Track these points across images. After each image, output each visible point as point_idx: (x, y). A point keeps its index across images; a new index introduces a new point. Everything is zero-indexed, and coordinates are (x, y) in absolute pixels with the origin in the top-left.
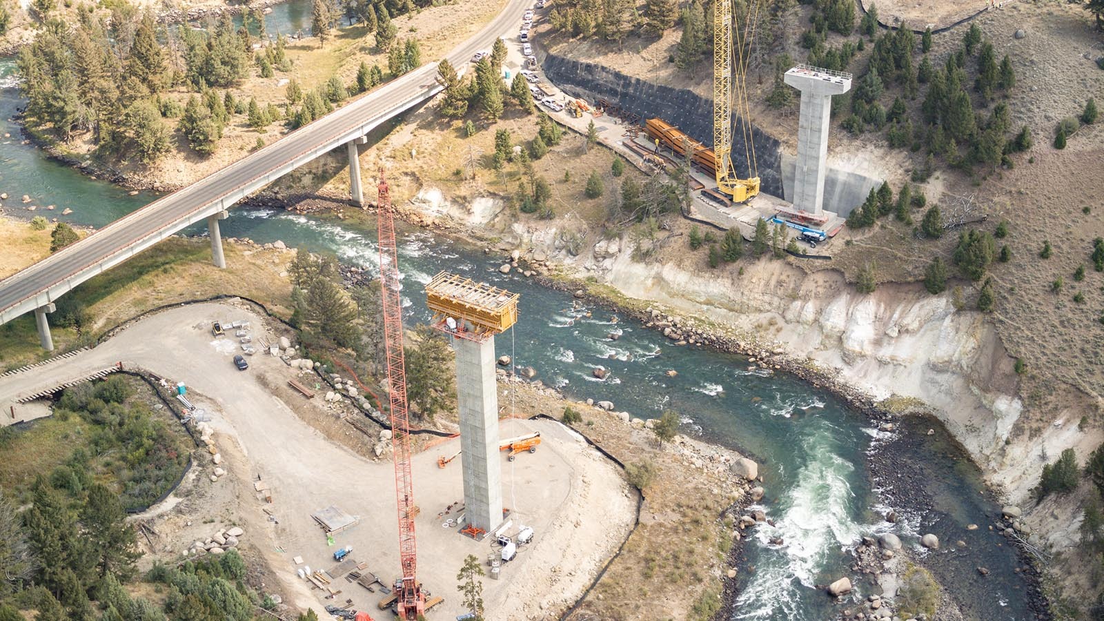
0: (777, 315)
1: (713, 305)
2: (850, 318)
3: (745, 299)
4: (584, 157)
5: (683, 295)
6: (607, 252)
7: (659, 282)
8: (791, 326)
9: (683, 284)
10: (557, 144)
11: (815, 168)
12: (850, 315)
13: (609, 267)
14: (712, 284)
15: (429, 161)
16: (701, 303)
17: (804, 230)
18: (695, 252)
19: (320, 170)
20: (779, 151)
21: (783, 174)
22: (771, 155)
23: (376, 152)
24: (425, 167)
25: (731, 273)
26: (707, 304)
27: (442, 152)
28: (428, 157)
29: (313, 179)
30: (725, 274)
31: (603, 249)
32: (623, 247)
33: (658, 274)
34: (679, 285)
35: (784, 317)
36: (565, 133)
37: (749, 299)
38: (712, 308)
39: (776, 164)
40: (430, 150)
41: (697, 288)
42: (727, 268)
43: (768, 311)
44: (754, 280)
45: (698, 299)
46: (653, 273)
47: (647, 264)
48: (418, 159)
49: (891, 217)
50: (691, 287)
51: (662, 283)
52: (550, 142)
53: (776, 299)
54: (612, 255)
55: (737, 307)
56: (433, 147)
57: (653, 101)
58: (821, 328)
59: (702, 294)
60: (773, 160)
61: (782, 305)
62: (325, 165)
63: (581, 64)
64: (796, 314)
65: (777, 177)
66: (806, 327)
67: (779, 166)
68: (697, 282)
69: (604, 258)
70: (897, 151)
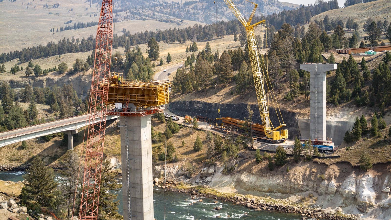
0: (312, 192)
1: (272, 192)
2: (358, 186)
3: (292, 185)
4: (191, 136)
5: (254, 189)
6: (208, 173)
7: (239, 185)
8: (322, 197)
9: (254, 182)
10: (177, 132)
11: (321, 114)
12: (358, 184)
13: (210, 180)
14: (271, 179)
15: (111, 147)
16: (265, 192)
17: (320, 147)
18: (259, 165)
19: (53, 155)
20: (296, 117)
21: (300, 128)
22: (291, 120)
23: (83, 145)
24: (108, 149)
25: (282, 172)
26: (269, 192)
27: (117, 142)
28: (110, 145)
29: (49, 159)
30: (279, 173)
31: (205, 171)
32: (216, 169)
33: (238, 179)
34: (251, 183)
35: (317, 192)
36: (181, 128)
37: (294, 184)
38: (273, 194)
39: (295, 124)
40: (111, 142)
41: (262, 183)
42: (279, 169)
43: (307, 190)
44: (296, 173)
45: (263, 190)
46: (235, 179)
47: (231, 175)
48: (105, 147)
49: (369, 135)
50: (258, 183)
51: (241, 184)
52: (173, 132)
53: (311, 182)
54: (211, 174)
55: (288, 191)
56: (112, 141)
57: (224, 111)
58: (342, 195)
59: (266, 186)
60: (293, 122)
61: (315, 185)
62: (56, 152)
63: (187, 102)
64: (325, 189)
65: (297, 130)
66: (332, 195)
67: (297, 125)
68: (262, 180)
69: (206, 177)
70: (362, 108)
